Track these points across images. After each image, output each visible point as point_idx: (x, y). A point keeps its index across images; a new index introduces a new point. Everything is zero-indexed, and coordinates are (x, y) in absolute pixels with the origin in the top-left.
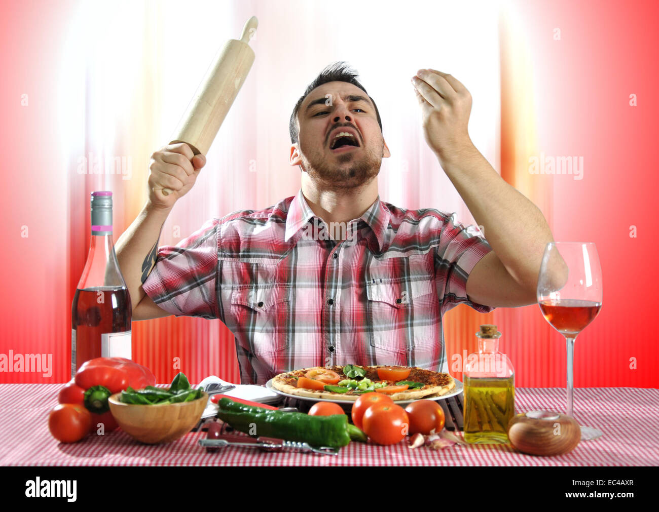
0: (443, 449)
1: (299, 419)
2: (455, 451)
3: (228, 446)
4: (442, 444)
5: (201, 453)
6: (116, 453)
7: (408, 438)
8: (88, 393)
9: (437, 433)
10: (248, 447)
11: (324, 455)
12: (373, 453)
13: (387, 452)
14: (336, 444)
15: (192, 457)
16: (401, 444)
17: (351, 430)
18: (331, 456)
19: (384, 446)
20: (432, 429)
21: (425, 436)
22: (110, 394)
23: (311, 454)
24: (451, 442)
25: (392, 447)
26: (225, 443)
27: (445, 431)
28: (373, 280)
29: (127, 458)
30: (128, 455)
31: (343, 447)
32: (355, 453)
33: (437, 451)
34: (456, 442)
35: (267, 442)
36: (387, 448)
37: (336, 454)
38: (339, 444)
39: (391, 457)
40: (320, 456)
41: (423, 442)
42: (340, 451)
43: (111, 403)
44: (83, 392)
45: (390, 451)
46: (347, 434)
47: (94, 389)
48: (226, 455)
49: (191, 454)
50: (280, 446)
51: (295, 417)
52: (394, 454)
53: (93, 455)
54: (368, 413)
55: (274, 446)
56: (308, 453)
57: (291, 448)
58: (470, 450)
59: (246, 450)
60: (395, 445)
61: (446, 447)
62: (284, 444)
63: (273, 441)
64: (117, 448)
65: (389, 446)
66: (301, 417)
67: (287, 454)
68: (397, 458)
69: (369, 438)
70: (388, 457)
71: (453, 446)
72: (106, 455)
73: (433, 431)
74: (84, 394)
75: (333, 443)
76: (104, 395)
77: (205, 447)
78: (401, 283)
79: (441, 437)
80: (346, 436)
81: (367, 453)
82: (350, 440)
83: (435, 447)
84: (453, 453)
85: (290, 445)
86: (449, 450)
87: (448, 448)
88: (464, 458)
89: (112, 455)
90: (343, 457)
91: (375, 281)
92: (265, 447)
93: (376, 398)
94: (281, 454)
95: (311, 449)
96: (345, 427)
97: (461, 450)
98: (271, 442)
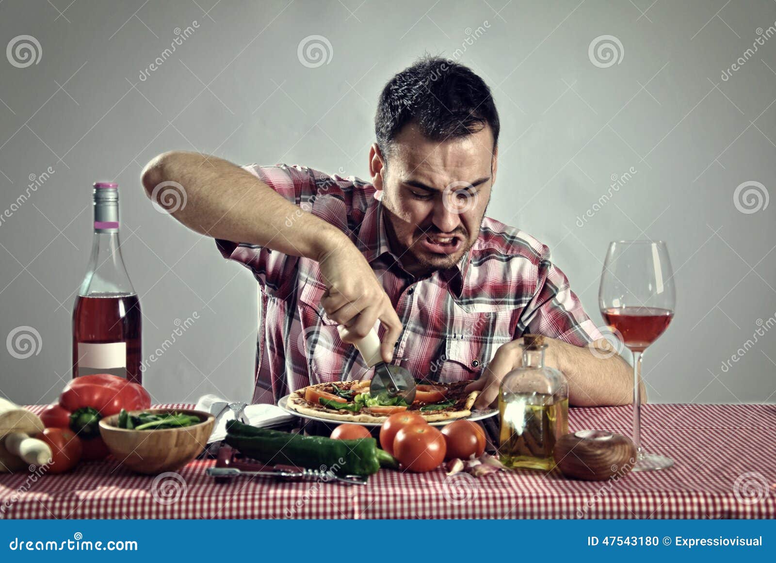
0: (485, 476)
1: (320, 443)
2: (500, 478)
3: (240, 475)
4: (484, 470)
5: (208, 484)
6: (110, 485)
7: (444, 465)
8: (75, 416)
9: (477, 458)
10: (263, 476)
11: (352, 485)
12: (406, 481)
13: (423, 480)
14: (363, 472)
15: (199, 489)
16: (437, 471)
17: (380, 455)
18: (359, 485)
19: (418, 473)
20: (473, 453)
21: (464, 461)
22: (100, 417)
23: (336, 483)
24: (495, 468)
25: (428, 474)
26: (237, 472)
27: (486, 456)
28: (455, 334)
29: (123, 490)
30: (123, 487)
31: (371, 474)
32: (386, 482)
33: (479, 478)
34: (499, 467)
35: (286, 470)
36: (421, 475)
37: (365, 483)
38: (367, 471)
39: (428, 486)
40: (346, 486)
41: (462, 468)
42: (369, 479)
43: (101, 427)
44: (69, 415)
45: (426, 478)
46: (376, 460)
47: (81, 411)
48: (238, 486)
49: (197, 486)
50: (301, 475)
51: (317, 441)
52: (430, 482)
53: (84, 488)
54: (400, 436)
55: (294, 475)
56: (332, 482)
57: (313, 477)
58: (516, 476)
59: (261, 480)
60: (431, 472)
61: (489, 474)
62: (305, 473)
63: (292, 469)
64: (111, 480)
65: (424, 473)
66: (323, 442)
67: (308, 484)
68: (435, 487)
69: (400, 465)
70: (424, 486)
71: (497, 472)
72: (99, 488)
73: (473, 456)
74: (70, 417)
75: (361, 470)
76: (93, 418)
77: (214, 477)
78: (482, 342)
79: (483, 462)
80: (375, 462)
81: (399, 481)
82: (379, 467)
83: (476, 474)
84: (498, 481)
85: (311, 473)
86: (492, 477)
87: (491, 475)
88: (510, 485)
89: (105, 488)
90: (372, 486)
91: (457, 336)
92: (284, 476)
93: (407, 419)
94: (301, 484)
95: (336, 477)
96: (374, 452)
97: (506, 477)
98: (290, 470)
